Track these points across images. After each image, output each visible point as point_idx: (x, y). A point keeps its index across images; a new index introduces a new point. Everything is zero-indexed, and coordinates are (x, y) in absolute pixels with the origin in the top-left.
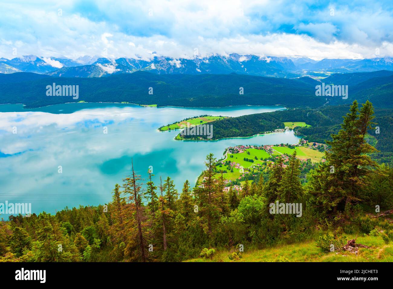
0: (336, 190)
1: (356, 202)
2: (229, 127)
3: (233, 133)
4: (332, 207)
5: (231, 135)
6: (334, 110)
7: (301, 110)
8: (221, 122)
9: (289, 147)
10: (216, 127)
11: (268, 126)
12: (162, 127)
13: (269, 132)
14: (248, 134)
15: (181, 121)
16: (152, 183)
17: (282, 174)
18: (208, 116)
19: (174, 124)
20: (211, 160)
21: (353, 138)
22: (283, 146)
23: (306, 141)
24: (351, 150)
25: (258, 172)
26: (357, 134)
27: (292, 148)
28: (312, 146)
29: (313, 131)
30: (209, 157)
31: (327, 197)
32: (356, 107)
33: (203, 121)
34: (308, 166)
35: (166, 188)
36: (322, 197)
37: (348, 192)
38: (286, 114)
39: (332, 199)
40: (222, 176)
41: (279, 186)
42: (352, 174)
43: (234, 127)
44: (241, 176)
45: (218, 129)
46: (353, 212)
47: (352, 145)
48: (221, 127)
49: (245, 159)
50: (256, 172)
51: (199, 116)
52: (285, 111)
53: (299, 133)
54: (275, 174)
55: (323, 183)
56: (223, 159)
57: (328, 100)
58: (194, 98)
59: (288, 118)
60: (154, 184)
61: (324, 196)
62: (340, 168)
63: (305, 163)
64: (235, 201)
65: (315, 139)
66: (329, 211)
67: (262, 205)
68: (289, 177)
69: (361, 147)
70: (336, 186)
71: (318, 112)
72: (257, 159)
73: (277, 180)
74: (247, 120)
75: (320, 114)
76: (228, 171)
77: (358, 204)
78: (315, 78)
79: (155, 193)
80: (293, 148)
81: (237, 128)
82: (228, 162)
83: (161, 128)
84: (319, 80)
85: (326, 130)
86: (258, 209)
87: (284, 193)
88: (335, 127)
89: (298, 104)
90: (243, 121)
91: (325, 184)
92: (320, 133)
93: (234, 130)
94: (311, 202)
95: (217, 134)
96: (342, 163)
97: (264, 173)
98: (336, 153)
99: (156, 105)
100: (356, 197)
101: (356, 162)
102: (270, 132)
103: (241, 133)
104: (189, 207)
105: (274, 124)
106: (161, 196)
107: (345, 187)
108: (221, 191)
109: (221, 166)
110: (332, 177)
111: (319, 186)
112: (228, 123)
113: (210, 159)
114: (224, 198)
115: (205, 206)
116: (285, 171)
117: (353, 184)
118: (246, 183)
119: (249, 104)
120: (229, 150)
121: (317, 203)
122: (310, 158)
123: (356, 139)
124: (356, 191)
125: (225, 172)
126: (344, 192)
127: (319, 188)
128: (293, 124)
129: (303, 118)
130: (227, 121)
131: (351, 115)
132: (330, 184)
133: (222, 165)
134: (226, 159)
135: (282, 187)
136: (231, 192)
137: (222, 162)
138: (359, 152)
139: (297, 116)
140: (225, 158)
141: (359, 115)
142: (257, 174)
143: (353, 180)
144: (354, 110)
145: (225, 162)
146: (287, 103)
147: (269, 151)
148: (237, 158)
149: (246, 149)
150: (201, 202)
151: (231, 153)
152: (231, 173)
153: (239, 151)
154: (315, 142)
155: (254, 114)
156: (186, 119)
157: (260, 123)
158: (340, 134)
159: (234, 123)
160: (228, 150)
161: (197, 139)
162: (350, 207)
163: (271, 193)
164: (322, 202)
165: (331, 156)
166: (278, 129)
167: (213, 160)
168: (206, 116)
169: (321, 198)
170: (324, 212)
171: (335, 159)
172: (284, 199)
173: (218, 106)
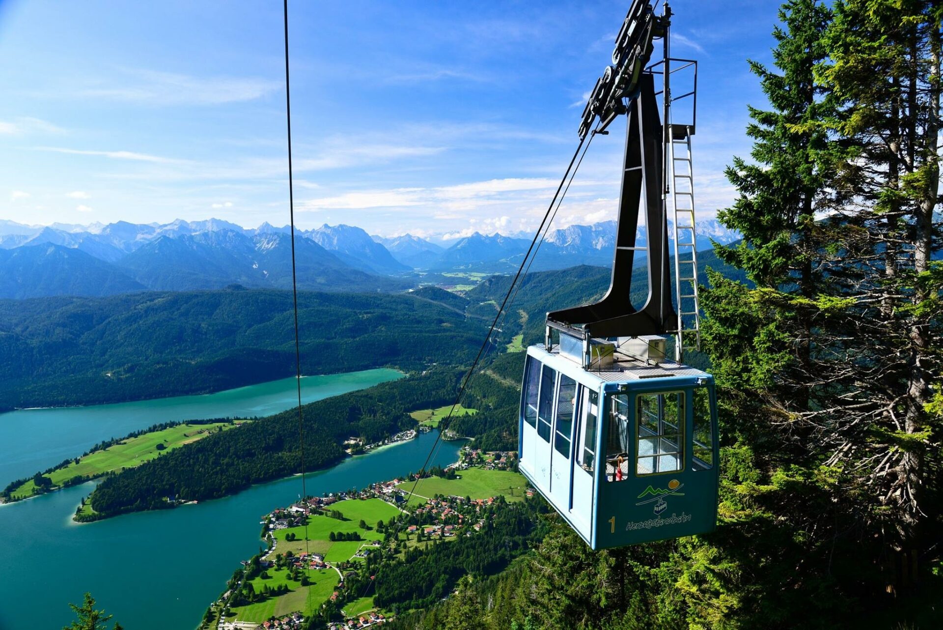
9: (441, 476)
13: (378, 445)
15: (86, 455)
22: (426, 476)
23: (476, 451)
27: (449, 478)
28: (493, 462)
29: (486, 423)
33: (166, 445)
38: (409, 389)
44: (336, 588)
49: (333, 537)
52: (403, 380)
53: (454, 433)
56: (266, 553)
58: (118, 373)
63: (492, 509)
65: (495, 443)
71: (482, 372)
72: (368, 529)
75: (489, 377)
76: (292, 585)
78: (450, 289)
80: (451, 475)
82: (283, 559)
84: (460, 293)
97: (401, 564)
102: (380, 443)
103: (299, 461)
109: (266, 577)
122: (500, 494)
125: (284, 591)
128: (433, 415)
129: (453, 392)
133: (268, 571)
134: (273, 549)
139: (438, 391)
140: (270, 549)
145: (275, 560)
147: (393, 496)
148: (307, 540)
149: (326, 507)
151: (285, 529)
152: (304, 588)
154: (497, 451)
156: (100, 444)
160: (274, 520)
166: (398, 432)
168: (172, 424)
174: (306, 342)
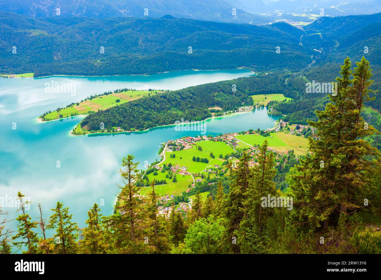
0: (326, 196)
1: (353, 211)
2: (165, 108)
3: (173, 118)
4: (321, 223)
5: (170, 120)
6: (322, 73)
7: (277, 75)
8: (152, 99)
9: (261, 134)
10: (143, 108)
11: (228, 103)
12: (47, 113)
13: (230, 112)
14: (197, 118)
15: (82, 101)
16: (27, 216)
17: (248, 178)
18: (129, 90)
19: (68, 106)
20: (131, 166)
21: (345, 116)
22: (253, 133)
23: (286, 123)
24: (344, 134)
25: (216, 177)
26: (351, 108)
27: (265, 136)
28: (294, 131)
29: (295, 107)
30: (126, 161)
31: (314, 207)
32: (349, 68)
33: (121, 100)
34: (291, 162)
35: (55, 222)
36: (307, 208)
37: (342, 196)
38: (255, 82)
39: (321, 209)
40: (153, 192)
41: (245, 197)
42: (346, 170)
43: (174, 107)
44: (190, 186)
45: (148, 112)
46: (349, 225)
47: (344, 126)
48: (152, 108)
49: (194, 159)
50: (213, 178)
51: (113, 92)
52: (253, 77)
53: (275, 111)
54: (238, 180)
55: (307, 187)
56: (159, 162)
57: (314, 58)
58: (103, 60)
59: (259, 89)
60: (30, 219)
61: (310, 207)
62: (330, 161)
63: (286, 157)
64: (181, 229)
65: (298, 119)
66: (317, 228)
67: (221, 230)
68: (259, 182)
69: (356, 127)
70: (326, 190)
71: (300, 76)
72: (214, 157)
73: (241, 189)
74: (193, 94)
75: (304, 80)
76: (167, 180)
77: (356, 213)
78: (294, 24)
79: (34, 234)
80: (267, 135)
81: (178, 109)
82: (167, 166)
83: (45, 115)
84: (300, 27)
85: (313, 105)
86: (217, 239)
87: (253, 208)
88: (325, 99)
89: (272, 65)
90: (188, 97)
91: (309, 188)
92: (305, 109)
93: (175, 112)
94: (293, 217)
95: (147, 120)
96: (332, 154)
97: (226, 179)
98: (324, 139)
99: (32, 74)
100: (352, 203)
101: (351, 151)
102: (232, 111)
103: (185, 116)
104: (100, 250)
105: (237, 98)
106: (43, 239)
107: (337, 190)
108: (153, 217)
109: (156, 174)
110: (319, 177)
111: (301, 192)
112: (163, 102)
113: (129, 165)
114: (160, 227)
115: (125, 245)
116: (253, 173)
117: (348, 185)
118: (197, 198)
119: (196, 68)
120: (168, 145)
121: (300, 218)
122: (292, 149)
123: (349, 116)
124: (353, 194)
125: (163, 183)
126: (336, 197)
127: (302, 195)
128: (266, 98)
129: (280, 87)
130: (161, 97)
131: (342, 81)
132: (318, 187)
133: (158, 172)
134: (163, 161)
135: (250, 199)
136: (173, 214)
137: (158, 166)
138: (354, 136)
139: (271, 85)
140: (161, 161)
141: (353, 80)
142: (214, 181)
143: (348, 179)
144: (346, 73)
145: (163, 166)
146: (255, 65)
147: (231, 142)
148: (181, 158)
149: (195, 143)
150: (118, 240)
151: (171, 151)
152: (173, 183)
153: (184, 147)
154: (299, 124)
155: (205, 85)
156: (89, 97)
157: (216, 98)
158: (328, 110)
159: (173, 101)
160: (166, 146)
161: (111, 131)
162: (346, 219)
163: (234, 210)
164: (307, 216)
165: (317, 144)
166: (243, 106)
167: (134, 165)
168: (126, 90)
169: (305, 210)
170: (311, 231)
171: (323, 149)
172: (253, 217)
173: (145, 73)
174: (202, 50)
